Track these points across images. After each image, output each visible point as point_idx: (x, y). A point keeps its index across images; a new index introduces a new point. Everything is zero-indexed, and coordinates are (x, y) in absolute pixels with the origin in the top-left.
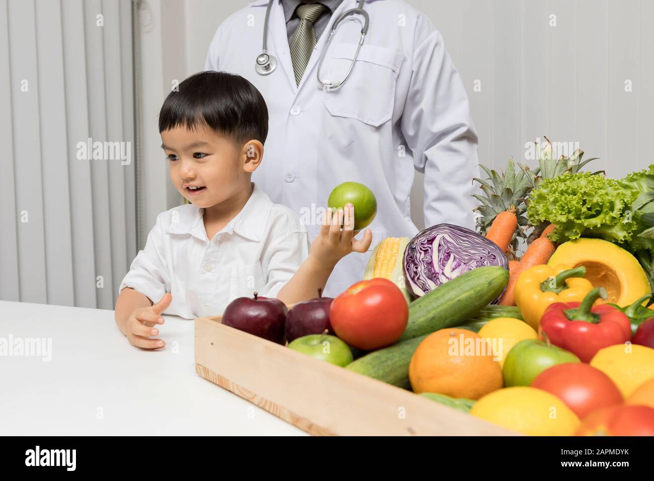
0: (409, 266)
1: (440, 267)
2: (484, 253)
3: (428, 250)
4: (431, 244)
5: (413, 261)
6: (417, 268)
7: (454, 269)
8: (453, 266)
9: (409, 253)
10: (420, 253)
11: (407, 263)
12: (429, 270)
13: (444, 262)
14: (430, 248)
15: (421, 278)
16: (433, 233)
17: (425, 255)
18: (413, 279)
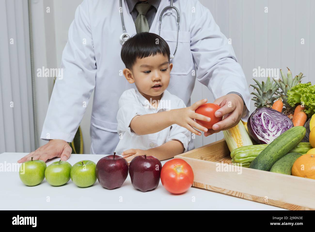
0: (254, 127)
1: (266, 127)
2: (282, 120)
3: (259, 119)
4: (260, 117)
5: (255, 125)
6: (257, 128)
7: (272, 128)
8: (272, 126)
9: (252, 121)
10: (257, 121)
11: (253, 126)
12: (262, 128)
13: (268, 124)
14: (260, 118)
15: (260, 132)
16: (260, 112)
17: (259, 122)
18: (257, 133)
